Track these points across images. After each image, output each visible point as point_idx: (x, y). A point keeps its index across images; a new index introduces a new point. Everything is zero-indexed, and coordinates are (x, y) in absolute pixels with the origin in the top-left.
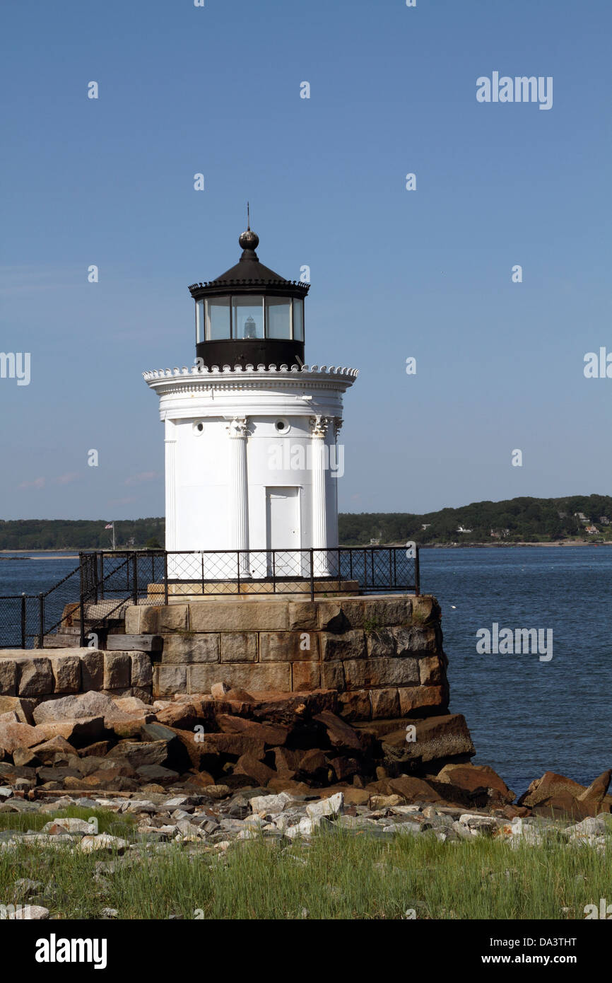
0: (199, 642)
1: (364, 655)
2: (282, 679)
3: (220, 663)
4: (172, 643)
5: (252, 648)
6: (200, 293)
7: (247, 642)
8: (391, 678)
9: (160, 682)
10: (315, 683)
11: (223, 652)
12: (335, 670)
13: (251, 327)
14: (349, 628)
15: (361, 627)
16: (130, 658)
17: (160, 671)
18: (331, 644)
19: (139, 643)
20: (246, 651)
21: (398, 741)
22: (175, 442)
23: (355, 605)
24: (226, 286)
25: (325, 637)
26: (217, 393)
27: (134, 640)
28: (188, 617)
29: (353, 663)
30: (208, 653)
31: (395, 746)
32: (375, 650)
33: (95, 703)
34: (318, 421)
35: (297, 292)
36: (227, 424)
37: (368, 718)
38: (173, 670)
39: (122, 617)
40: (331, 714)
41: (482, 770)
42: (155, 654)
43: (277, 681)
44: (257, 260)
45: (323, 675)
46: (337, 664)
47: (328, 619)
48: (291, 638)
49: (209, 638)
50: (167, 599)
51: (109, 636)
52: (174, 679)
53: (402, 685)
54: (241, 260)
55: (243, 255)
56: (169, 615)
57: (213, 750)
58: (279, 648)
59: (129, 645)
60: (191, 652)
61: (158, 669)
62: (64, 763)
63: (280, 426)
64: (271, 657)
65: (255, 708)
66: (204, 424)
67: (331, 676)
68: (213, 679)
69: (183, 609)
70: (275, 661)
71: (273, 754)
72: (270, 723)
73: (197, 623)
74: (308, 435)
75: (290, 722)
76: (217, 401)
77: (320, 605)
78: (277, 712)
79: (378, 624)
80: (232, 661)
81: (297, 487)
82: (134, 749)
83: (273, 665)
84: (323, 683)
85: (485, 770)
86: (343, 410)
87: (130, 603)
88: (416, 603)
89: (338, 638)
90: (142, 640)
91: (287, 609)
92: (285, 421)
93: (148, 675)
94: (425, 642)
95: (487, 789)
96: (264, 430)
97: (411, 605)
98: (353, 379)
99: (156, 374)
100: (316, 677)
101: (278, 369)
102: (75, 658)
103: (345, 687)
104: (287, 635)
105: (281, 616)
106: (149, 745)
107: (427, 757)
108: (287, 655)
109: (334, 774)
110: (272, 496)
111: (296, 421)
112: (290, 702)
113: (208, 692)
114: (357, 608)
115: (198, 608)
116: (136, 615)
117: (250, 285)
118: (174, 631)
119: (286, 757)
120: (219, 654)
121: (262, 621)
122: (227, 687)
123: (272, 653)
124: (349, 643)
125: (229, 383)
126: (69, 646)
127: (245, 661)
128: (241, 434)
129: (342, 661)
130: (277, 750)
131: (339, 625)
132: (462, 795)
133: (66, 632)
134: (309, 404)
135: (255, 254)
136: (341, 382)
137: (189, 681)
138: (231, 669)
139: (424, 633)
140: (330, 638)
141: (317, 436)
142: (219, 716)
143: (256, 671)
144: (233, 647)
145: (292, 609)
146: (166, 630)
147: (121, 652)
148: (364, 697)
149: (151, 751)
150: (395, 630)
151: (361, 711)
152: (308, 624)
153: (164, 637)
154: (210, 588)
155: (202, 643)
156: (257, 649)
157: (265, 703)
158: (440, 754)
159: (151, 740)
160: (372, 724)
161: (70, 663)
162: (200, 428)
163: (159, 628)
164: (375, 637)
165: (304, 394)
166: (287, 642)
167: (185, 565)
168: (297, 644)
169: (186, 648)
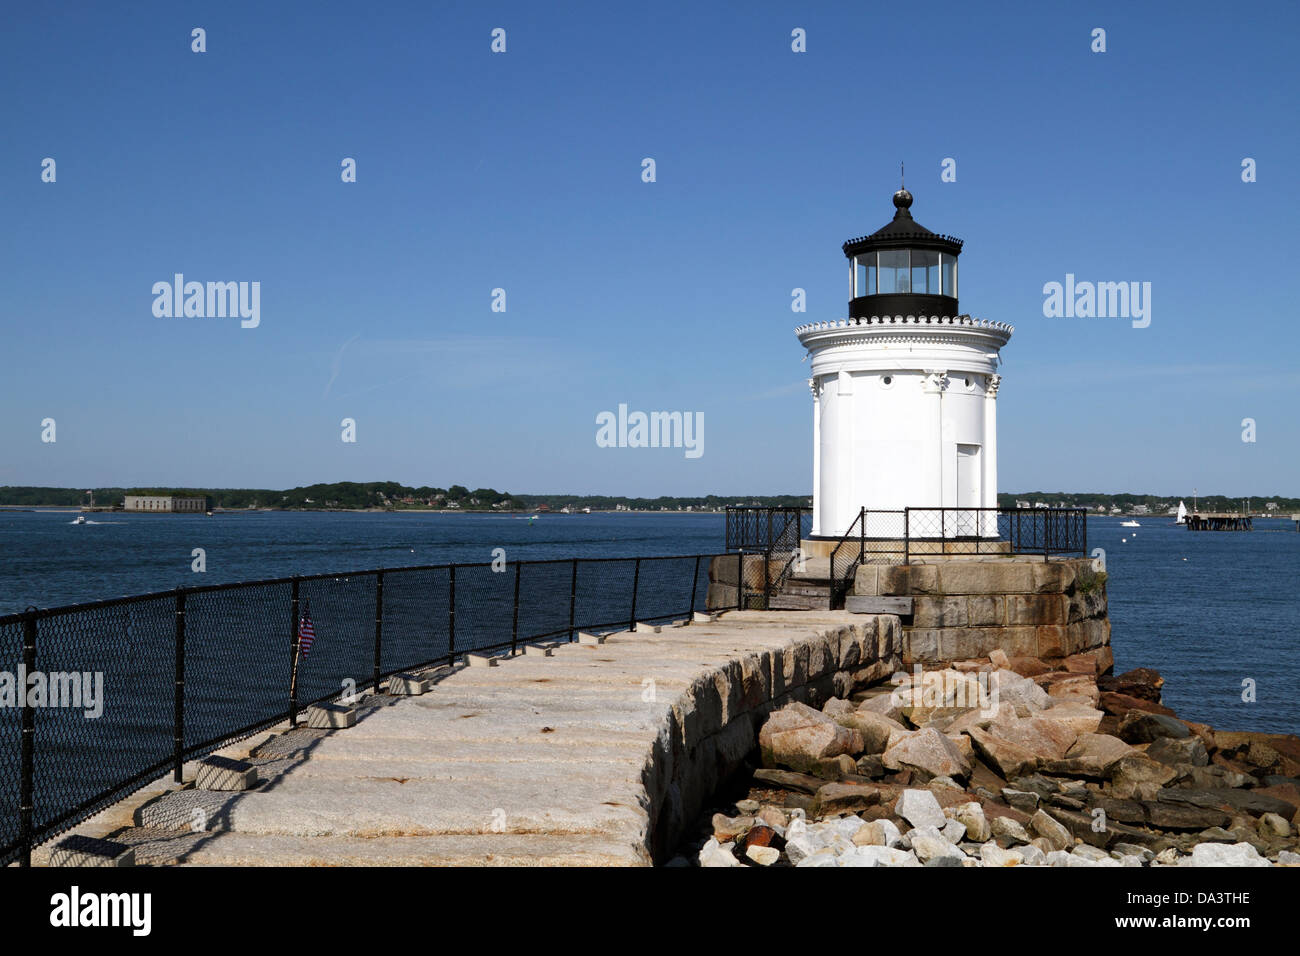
0: (949, 606)
1: (1082, 618)
2: (1030, 644)
3: (970, 627)
4: (922, 606)
5: (1000, 611)
6: (853, 250)
7: (995, 605)
8: (1093, 640)
9: (912, 649)
11: (973, 615)
12: (1072, 635)
14: (1075, 590)
16: (892, 622)
17: (912, 636)
18: (1071, 608)
19: (887, 605)
20: (995, 614)
22: (850, 395)
25: (1066, 601)
26: (915, 344)
28: (939, 578)
29: (1078, 626)
30: (959, 616)
32: (1086, 612)
34: (995, 380)
35: (952, 249)
36: (926, 378)
38: (925, 635)
43: (1025, 647)
44: (911, 218)
45: (1067, 640)
46: (1072, 627)
48: (1037, 601)
49: (959, 601)
50: (907, 558)
52: (924, 644)
54: (894, 218)
55: (897, 213)
56: (919, 575)
58: (1026, 611)
60: (943, 615)
61: (909, 635)
63: (968, 382)
64: (1019, 621)
66: (893, 377)
68: (964, 644)
69: (931, 570)
70: (1022, 625)
73: (948, 584)
76: (914, 353)
77: (1060, 567)
79: (1086, 585)
80: (981, 625)
81: (976, 445)
83: (1019, 629)
84: (1067, 647)
89: (1073, 601)
90: (897, 603)
91: (1031, 571)
92: (969, 378)
93: (901, 640)
96: (957, 383)
100: (1063, 642)
104: (1034, 598)
105: (1026, 578)
108: (1033, 618)
110: (961, 454)
115: (949, 568)
116: (872, 574)
118: (925, 593)
120: (969, 618)
121: (1008, 583)
123: (1019, 616)
124: (1078, 606)
125: (931, 336)
126: (814, 609)
127: (993, 625)
128: (939, 389)
133: (794, 592)
135: (909, 213)
138: (980, 634)
140: (1070, 602)
141: (990, 395)
143: (1005, 635)
144: (982, 610)
145: (1039, 570)
146: (917, 592)
152: (1052, 587)
153: (916, 599)
155: (952, 606)
156: (1005, 613)
162: (888, 381)
163: (909, 590)
164: (1085, 599)
166: (1034, 605)
167: (925, 523)
168: (1043, 607)
169: (939, 613)
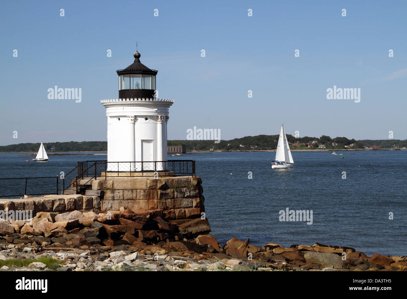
1: (173, 198)
2: (145, 206)
3: (124, 200)
4: (107, 193)
5: (134, 195)
6: (120, 73)
7: (133, 193)
8: (183, 205)
9: (103, 206)
10: (156, 207)
11: (125, 196)
12: (163, 203)
13: (138, 85)
14: (168, 188)
15: (172, 188)
16: (93, 198)
17: (103, 203)
18: (161, 194)
19: (96, 193)
21: (184, 227)
22: (111, 124)
23: (170, 180)
24: (128, 71)
25: (159, 192)
26: (125, 108)
27: (94, 192)
28: (113, 184)
29: (169, 200)
30: (120, 197)
31: (183, 229)
32: (177, 196)
33: (77, 214)
34: (160, 117)
35: (153, 73)
36: (128, 118)
37: (175, 219)
38: (108, 203)
39: (91, 184)
40: (160, 218)
41: (210, 237)
42: (102, 197)
43: (143, 206)
44: (140, 62)
45: (159, 204)
46: (163, 201)
47: (161, 185)
48: (148, 192)
49: (120, 192)
50: (106, 178)
51: (86, 190)
52: (108, 205)
53: (186, 208)
54: (134, 62)
55: (135, 60)
56: (106, 184)
57: (115, 231)
58: (143, 195)
59: (92, 194)
60: (114, 196)
62: (62, 236)
63: (146, 119)
64: (141, 198)
65: (133, 216)
66: (120, 118)
67: (162, 205)
68: (121, 206)
69: (111, 182)
70: (142, 199)
71: (138, 232)
72: (138, 221)
73: (116, 186)
74: (156, 122)
75: (145, 221)
76: (124, 110)
77: (158, 181)
78: (140, 218)
79: (179, 187)
80: (128, 199)
81: (152, 140)
82: (87, 231)
83: (142, 201)
84: (159, 207)
85: (211, 237)
86: (169, 114)
87: (94, 179)
88: (192, 180)
89: (164, 192)
90: (97, 192)
91: (147, 182)
92: (148, 118)
93: (99, 204)
94: (195, 193)
95: (207, 245)
96: (141, 120)
97: (190, 180)
98: (172, 103)
99: (104, 101)
100: (156, 205)
101: (145, 100)
102: (73, 198)
103: (166, 208)
104: (147, 191)
105: (144, 184)
106: (92, 230)
107: (194, 232)
108: (146, 197)
109: (160, 238)
110: (143, 143)
111: (152, 117)
112: (145, 214)
113: (119, 210)
114: (171, 182)
115: (116, 181)
116: (95, 183)
117: (137, 71)
118: (108, 189)
119: (142, 233)
120: (123, 197)
121: (138, 186)
122: (125, 209)
123: (141, 197)
124: (168, 194)
125: (129, 104)
126: (73, 194)
127: (132, 199)
128: (133, 122)
129: (166, 200)
130: (139, 231)
131: (165, 187)
132: (199, 247)
133: (72, 189)
134: (156, 112)
135: (139, 60)
136: (168, 104)
137: (113, 206)
138: (127, 202)
139: (195, 190)
140: (161, 192)
141: (159, 122)
142: (120, 219)
143: (136, 203)
144: (128, 195)
145: (148, 182)
146: (105, 189)
147: (90, 196)
148: (173, 212)
149: (93, 232)
150: (184, 189)
151: (172, 217)
152: (154, 187)
153: (105, 191)
154: (120, 174)
155: (117, 193)
156: (136, 195)
157: (137, 214)
158: (198, 231)
159: (94, 228)
160: (176, 221)
161: (71, 200)
162: (119, 119)
163: (103, 188)
164: (177, 191)
165: (155, 108)
166: (147, 193)
167: (112, 166)
168: (150, 194)
169: (112, 195)
